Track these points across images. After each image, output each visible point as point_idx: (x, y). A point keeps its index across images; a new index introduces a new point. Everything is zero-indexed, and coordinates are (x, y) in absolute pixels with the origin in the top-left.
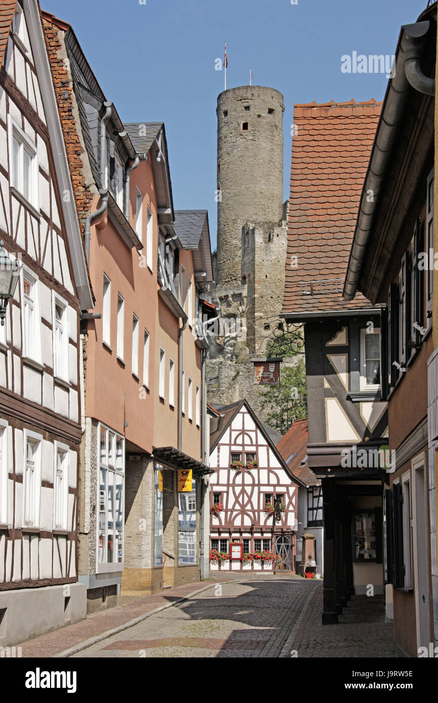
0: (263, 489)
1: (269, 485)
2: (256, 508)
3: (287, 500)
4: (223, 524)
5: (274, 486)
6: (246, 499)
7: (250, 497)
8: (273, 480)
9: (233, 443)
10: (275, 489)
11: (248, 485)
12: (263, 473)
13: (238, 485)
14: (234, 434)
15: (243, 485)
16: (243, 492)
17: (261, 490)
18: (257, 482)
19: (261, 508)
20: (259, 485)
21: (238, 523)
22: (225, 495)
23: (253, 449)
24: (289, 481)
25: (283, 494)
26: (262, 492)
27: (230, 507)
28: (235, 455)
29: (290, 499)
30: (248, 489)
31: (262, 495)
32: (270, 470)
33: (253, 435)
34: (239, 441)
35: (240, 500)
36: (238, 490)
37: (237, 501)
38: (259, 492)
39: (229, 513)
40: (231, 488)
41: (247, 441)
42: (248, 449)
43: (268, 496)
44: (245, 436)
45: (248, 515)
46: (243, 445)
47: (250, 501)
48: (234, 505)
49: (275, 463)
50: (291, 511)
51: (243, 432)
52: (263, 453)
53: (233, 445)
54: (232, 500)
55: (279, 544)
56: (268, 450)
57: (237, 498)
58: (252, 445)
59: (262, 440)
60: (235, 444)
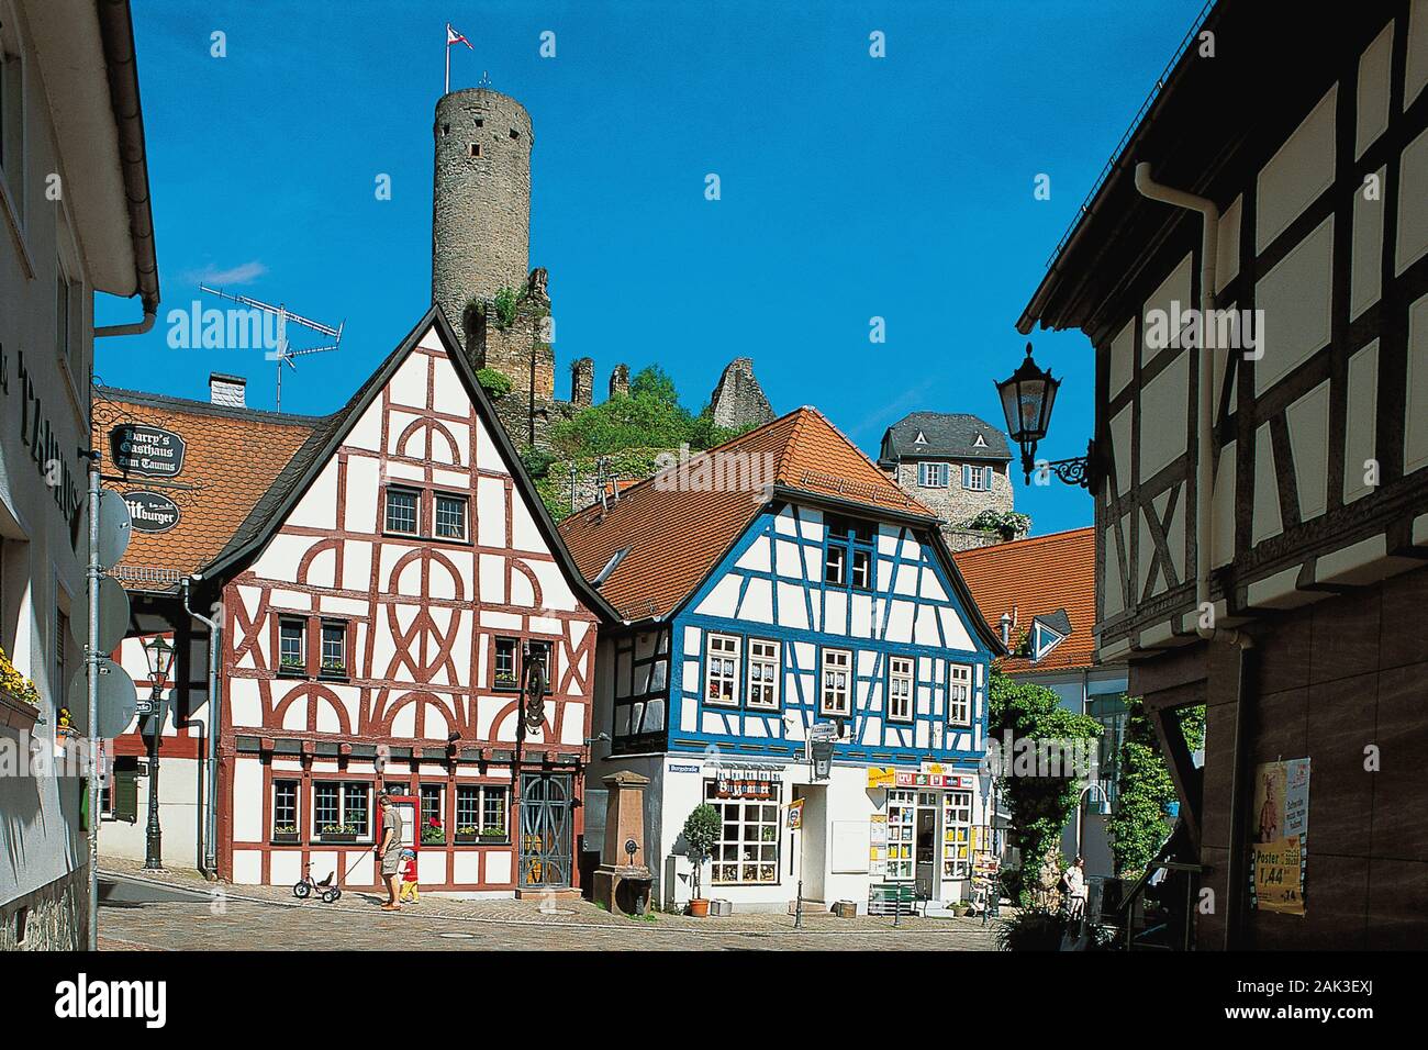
0: (489, 619)
1: (506, 607)
2: (464, 680)
3: (563, 664)
4: (355, 730)
5: (526, 613)
6: (433, 650)
7: (446, 644)
8: (523, 595)
9: (392, 450)
10: (526, 624)
11: (442, 603)
12: (493, 567)
13: (409, 601)
14: (399, 421)
15: (425, 600)
16: (424, 623)
17: (483, 623)
18: (469, 596)
19: (482, 683)
20: (478, 606)
21: (403, 727)
22: (362, 628)
23: (460, 481)
24: (570, 602)
25: (551, 643)
26: (487, 630)
27: (379, 672)
28: (397, 495)
29: (573, 658)
30: (441, 617)
31: (484, 639)
32: (513, 559)
33: (460, 432)
34: (415, 447)
35: (414, 650)
36: (407, 615)
37: (402, 655)
38: (477, 630)
39: (375, 694)
40: (382, 609)
41: (441, 452)
42: (443, 478)
43: (503, 644)
44: (436, 433)
45: (438, 703)
46: (427, 463)
47: (445, 659)
48: (392, 669)
49: (528, 537)
50: (575, 699)
51: (429, 420)
52: (492, 498)
53: (393, 459)
54: (385, 649)
55: (534, 803)
56: (508, 492)
57: (402, 644)
58: (455, 467)
59: (489, 457)
60: (400, 456)
